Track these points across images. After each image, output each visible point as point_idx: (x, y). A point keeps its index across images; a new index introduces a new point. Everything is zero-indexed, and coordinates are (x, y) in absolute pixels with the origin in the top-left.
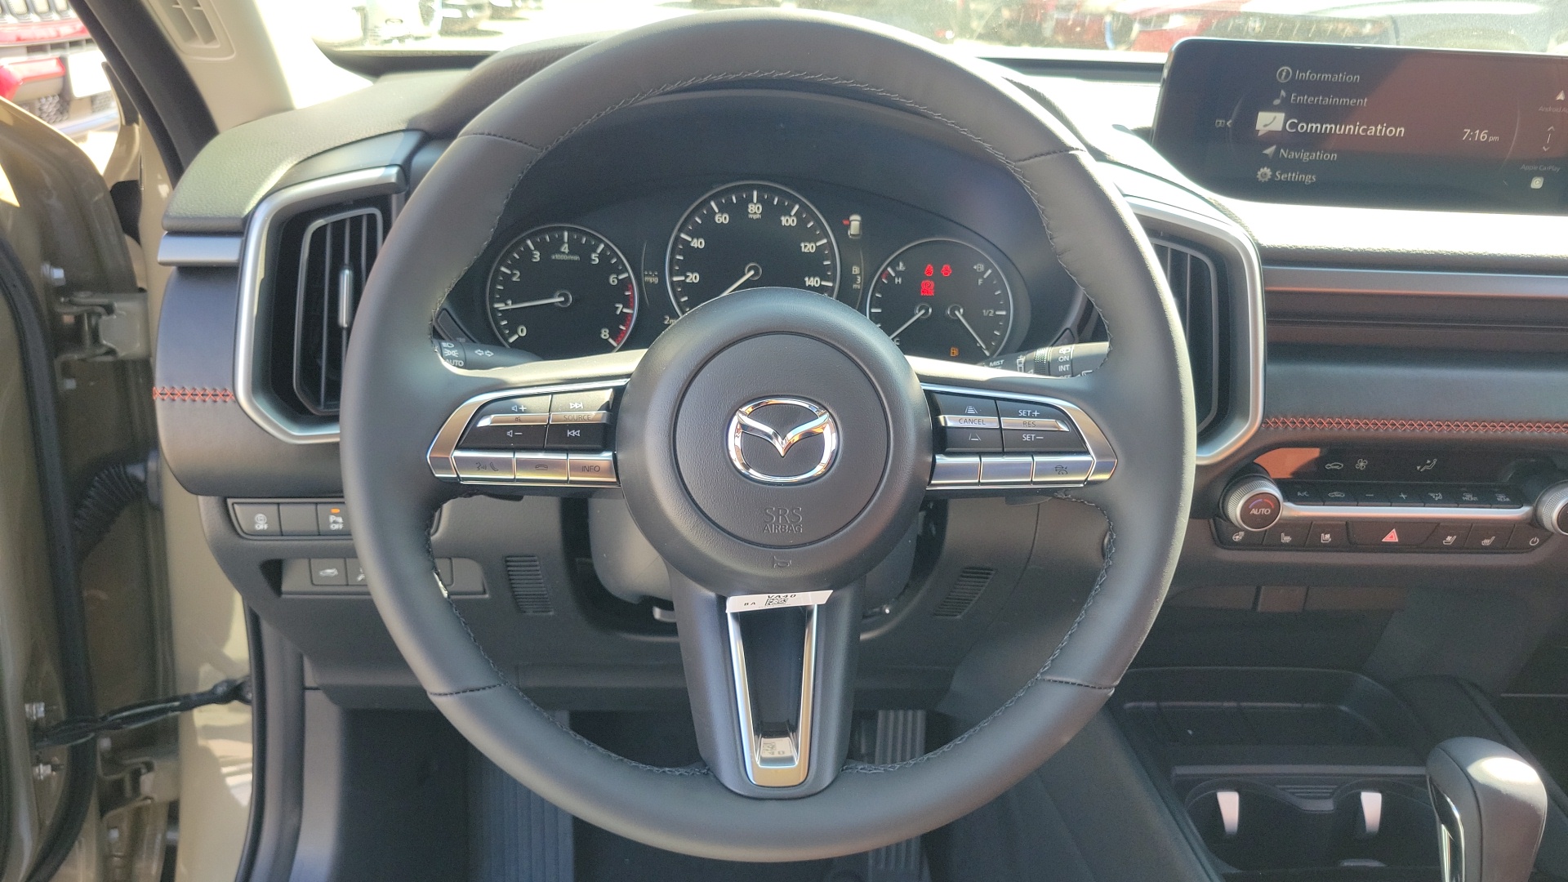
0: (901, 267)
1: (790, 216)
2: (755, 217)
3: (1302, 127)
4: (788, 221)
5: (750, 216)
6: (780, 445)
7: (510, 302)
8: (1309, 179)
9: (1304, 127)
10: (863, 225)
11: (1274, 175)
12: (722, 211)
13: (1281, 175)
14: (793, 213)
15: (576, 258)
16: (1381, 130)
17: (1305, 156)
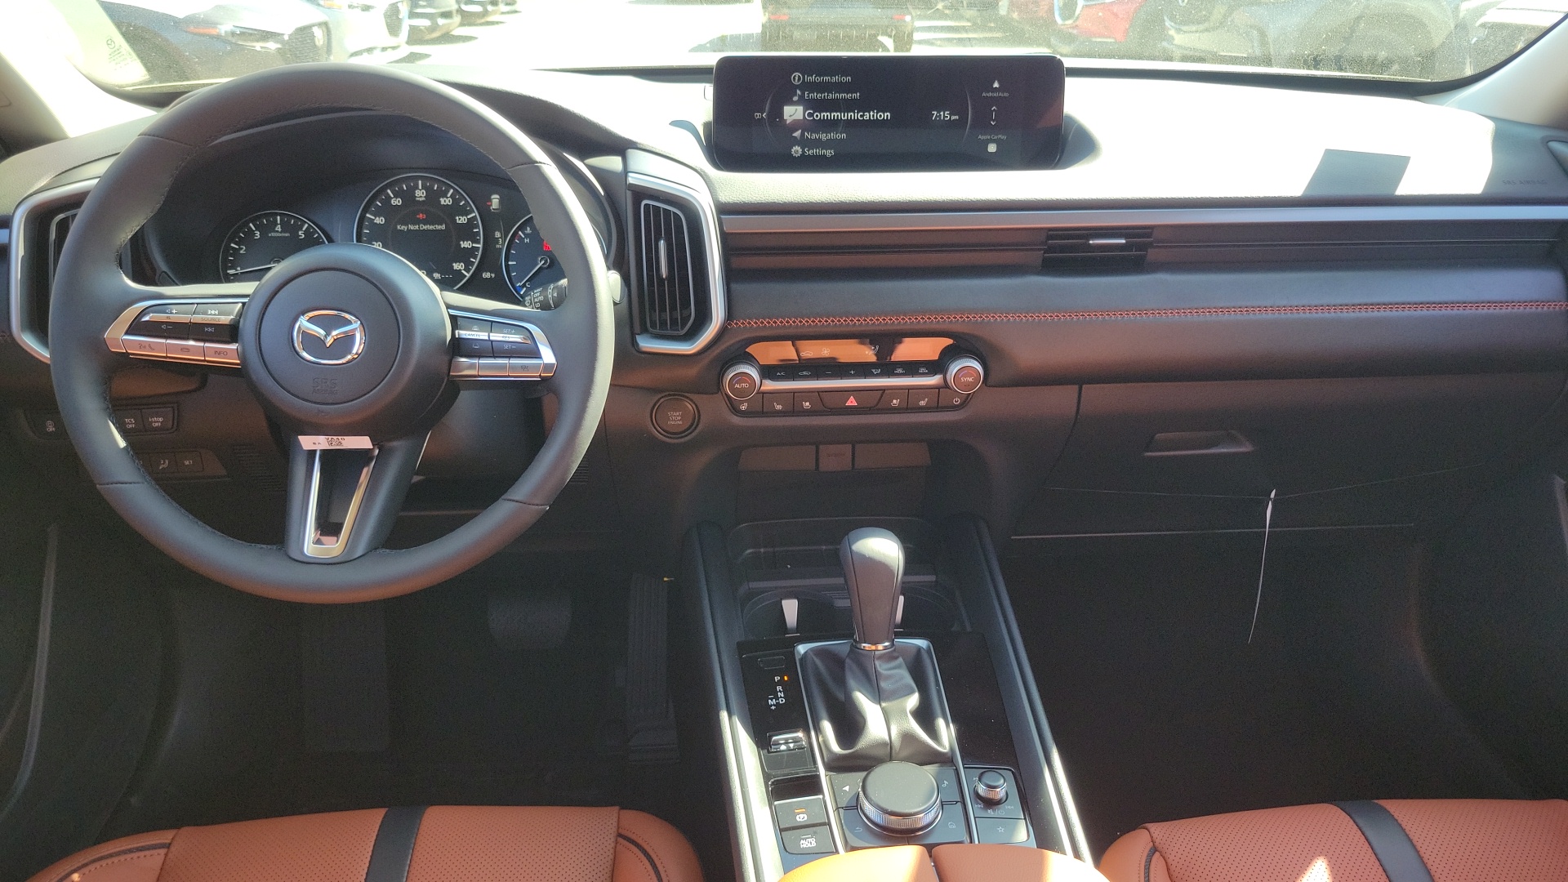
0: (528, 230)
1: (447, 198)
2: (421, 199)
3: (817, 116)
4: (446, 201)
5: (417, 199)
6: (329, 341)
7: (239, 269)
8: (829, 153)
9: (818, 116)
10: (501, 202)
11: (803, 151)
12: (396, 196)
13: (808, 151)
14: (449, 195)
15: (287, 235)
16: (873, 116)
17: (823, 137)
